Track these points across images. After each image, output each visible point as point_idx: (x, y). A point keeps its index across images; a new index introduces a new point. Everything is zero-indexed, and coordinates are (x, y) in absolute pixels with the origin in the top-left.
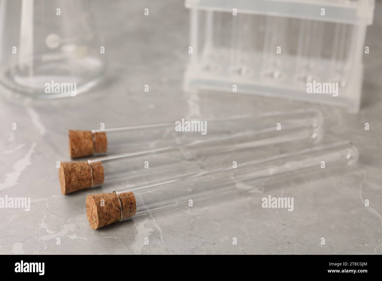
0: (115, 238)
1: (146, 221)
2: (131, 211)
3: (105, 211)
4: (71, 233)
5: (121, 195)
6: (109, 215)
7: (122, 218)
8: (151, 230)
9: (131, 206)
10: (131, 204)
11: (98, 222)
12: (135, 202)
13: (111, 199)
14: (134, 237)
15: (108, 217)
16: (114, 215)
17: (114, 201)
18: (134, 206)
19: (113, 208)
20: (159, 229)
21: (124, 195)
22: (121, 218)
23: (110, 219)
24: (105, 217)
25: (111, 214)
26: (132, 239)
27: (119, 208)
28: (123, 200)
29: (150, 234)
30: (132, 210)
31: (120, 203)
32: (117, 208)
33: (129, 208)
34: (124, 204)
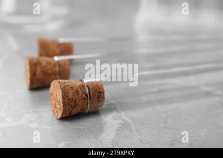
0: (81, 128)
1: (114, 114)
2: (99, 101)
3: (71, 96)
4: (31, 122)
5: (88, 83)
6: (75, 101)
7: (89, 108)
8: (121, 121)
9: (98, 94)
10: (99, 92)
11: (62, 108)
12: (104, 91)
13: (78, 85)
14: (102, 127)
15: (73, 104)
16: (80, 103)
17: (80, 88)
18: (102, 96)
19: (80, 94)
20: (129, 121)
21: (92, 83)
22: (87, 107)
23: (75, 107)
24: (70, 103)
25: (77, 102)
26: (101, 129)
27: (87, 96)
28: (90, 88)
29: (120, 126)
30: (100, 99)
31: (87, 90)
32: (84, 95)
33: (97, 97)
34: (91, 92)
